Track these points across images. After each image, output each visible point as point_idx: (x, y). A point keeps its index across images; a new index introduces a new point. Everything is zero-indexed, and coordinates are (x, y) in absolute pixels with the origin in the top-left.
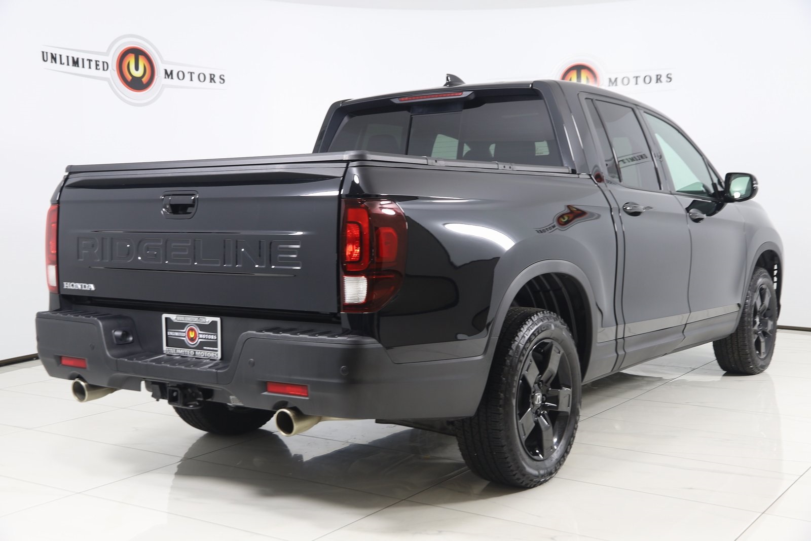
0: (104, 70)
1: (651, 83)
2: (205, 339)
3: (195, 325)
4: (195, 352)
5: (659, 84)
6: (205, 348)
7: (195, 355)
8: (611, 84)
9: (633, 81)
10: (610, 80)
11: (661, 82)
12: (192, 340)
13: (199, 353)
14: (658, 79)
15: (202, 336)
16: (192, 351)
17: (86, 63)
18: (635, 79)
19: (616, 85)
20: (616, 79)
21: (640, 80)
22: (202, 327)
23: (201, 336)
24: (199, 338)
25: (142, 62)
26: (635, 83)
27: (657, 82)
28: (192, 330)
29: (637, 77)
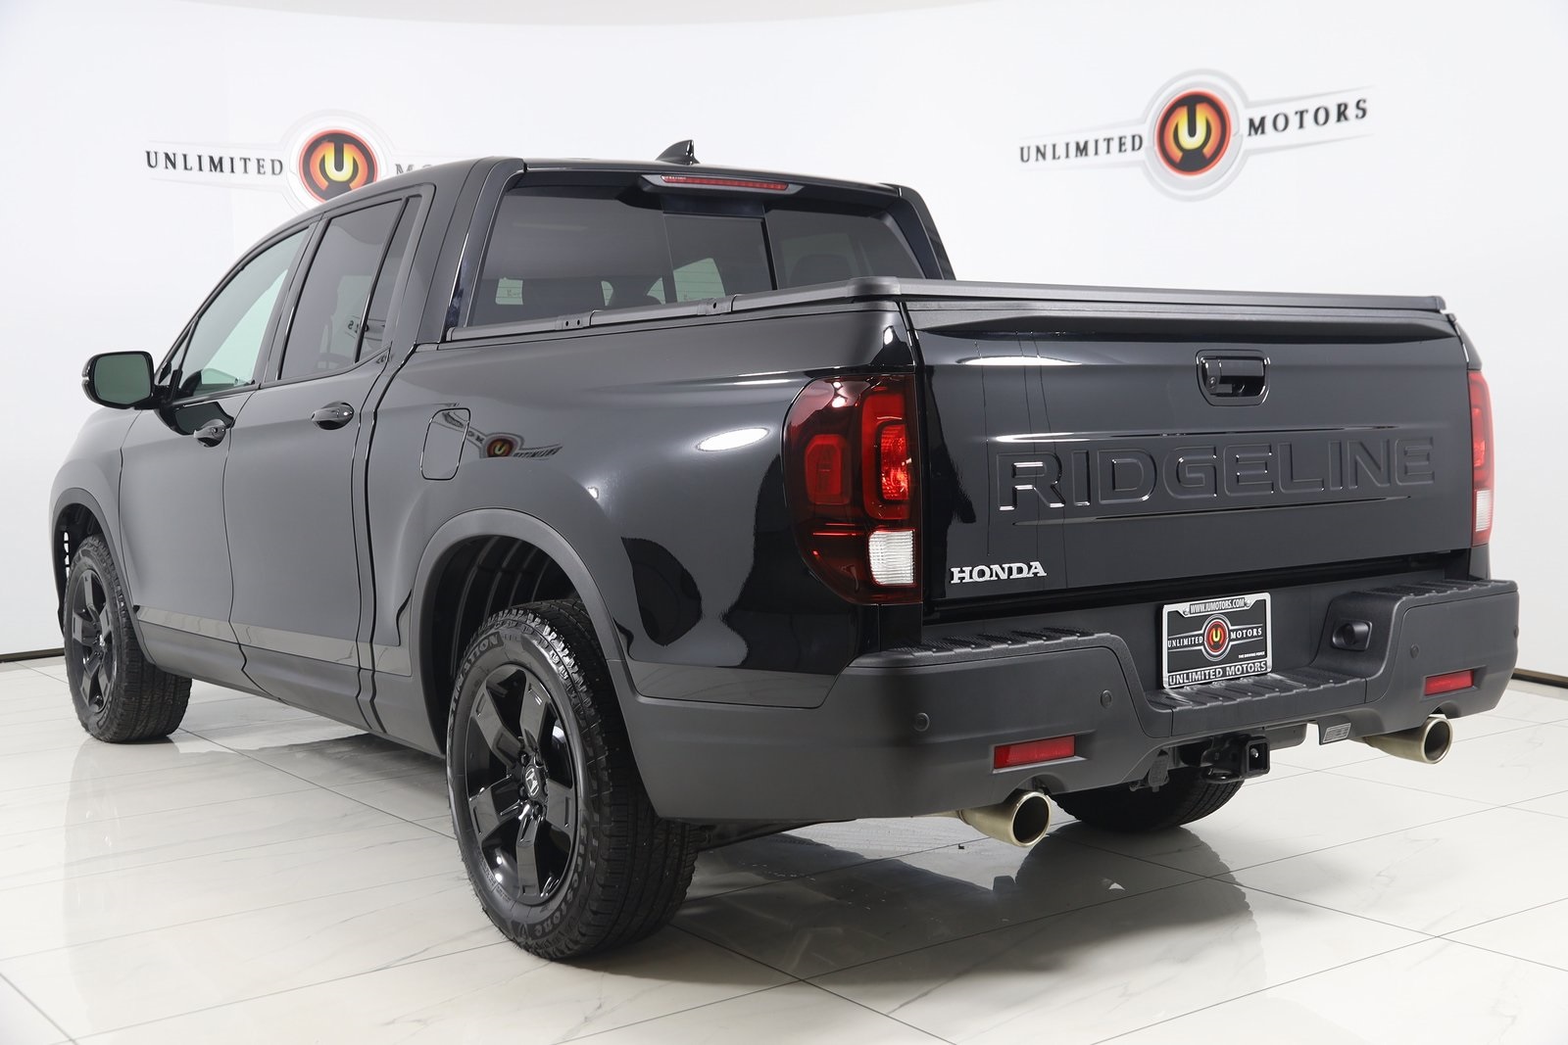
0: (273, 173)
1: (1328, 123)
2: (1242, 638)
3: (1222, 617)
4: (1224, 669)
5: (1343, 123)
6: (1241, 656)
7: (1224, 675)
8: (1253, 132)
9: (1294, 120)
10: (1252, 122)
11: (1346, 119)
12: (1216, 646)
13: (1232, 669)
14: (1342, 114)
15: (1236, 634)
16: (1218, 669)
17: (239, 165)
18: (1298, 116)
19: (1263, 132)
20: (1263, 120)
21: (1309, 118)
22: (1236, 617)
23: (1233, 636)
24: (1230, 640)
25: (349, 155)
26: (1298, 125)
27: (1339, 120)
28: (1217, 626)
29: (1302, 113)
